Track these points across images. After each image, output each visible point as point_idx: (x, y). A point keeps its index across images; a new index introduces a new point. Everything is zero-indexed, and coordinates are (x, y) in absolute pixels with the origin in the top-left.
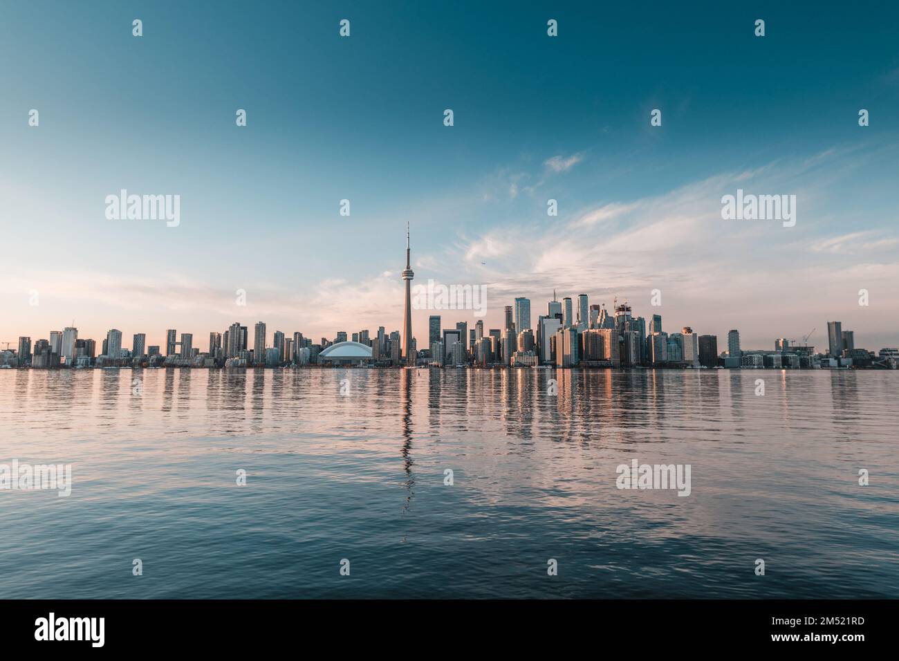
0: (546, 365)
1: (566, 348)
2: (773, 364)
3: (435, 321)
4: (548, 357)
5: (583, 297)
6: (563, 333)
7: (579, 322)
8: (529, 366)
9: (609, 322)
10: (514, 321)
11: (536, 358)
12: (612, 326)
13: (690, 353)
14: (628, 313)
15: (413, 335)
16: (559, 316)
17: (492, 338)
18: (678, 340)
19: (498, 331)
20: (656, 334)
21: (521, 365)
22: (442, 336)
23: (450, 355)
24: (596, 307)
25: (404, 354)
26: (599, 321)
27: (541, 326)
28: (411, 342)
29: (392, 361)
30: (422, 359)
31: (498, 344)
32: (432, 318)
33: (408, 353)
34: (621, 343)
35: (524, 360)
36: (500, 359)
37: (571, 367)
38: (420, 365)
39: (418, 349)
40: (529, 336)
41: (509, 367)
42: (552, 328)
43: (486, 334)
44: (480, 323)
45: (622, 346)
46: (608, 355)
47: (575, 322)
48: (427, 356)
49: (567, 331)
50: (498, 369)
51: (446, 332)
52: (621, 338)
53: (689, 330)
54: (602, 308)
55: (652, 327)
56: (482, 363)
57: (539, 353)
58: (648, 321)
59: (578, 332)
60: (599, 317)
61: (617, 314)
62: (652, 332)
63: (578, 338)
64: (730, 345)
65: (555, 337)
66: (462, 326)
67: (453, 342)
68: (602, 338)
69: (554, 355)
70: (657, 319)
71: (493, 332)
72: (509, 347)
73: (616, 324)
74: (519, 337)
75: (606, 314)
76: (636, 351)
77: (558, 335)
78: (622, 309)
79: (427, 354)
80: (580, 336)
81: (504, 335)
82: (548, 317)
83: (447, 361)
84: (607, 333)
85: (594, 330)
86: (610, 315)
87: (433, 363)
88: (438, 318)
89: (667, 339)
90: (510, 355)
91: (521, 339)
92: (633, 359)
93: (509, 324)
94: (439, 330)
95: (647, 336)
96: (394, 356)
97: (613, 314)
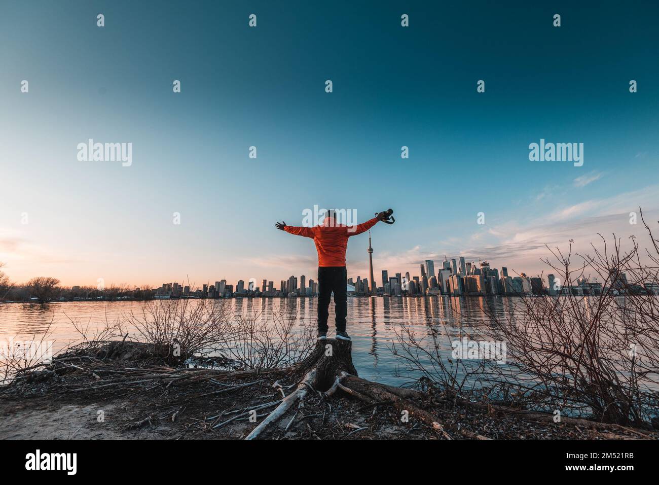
0: (445, 295)
1: (455, 285)
2: (578, 294)
3: (385, 273)
4: (445, 290)
5: (462, 259)
6: (452, 277)
7: (460, 271)
8: (436, 296)
9: (477, 272)
10: (426, 272)
11: (439, 291)
12: (479, 274)
13: (527, 287)
14: (487, 267)
16: (449, 269)
17: (415, 281)
18: (519, 281)
19: (418, 277)
20: (505, 277)
21: (431, 295)
22: (389, 280)
23: (393, 290)
24: (469, 264)
25: (370, 289)
26: (471, 271)
27: (440, 274)
28: (373, 283)
29: (365, 293)
30: (380, 292)
31: (418, 284)
32: (383, 272)
33: (372, 289)
34: (486, 282)
35: (432, 293)
36: (420, 292)
37: (459, 295)
38: (379, 295)
39: (377, 287)
40: (434, 280)
42: (446, 276)
43: (411, 279)
44: (408, 274)
45: (487, 284)
46: (479, 288)
47: (458, 272)
48: (381, 291)
49: (455, 276)
50: (419, 297)
51: (390, 278)
52: (485, 280)
53: (524, 275)
54: (472, 264)
55: (502, 273)
56: (411, 294)
57: (441, 288)
58: (500, 270)
59: (461, 277)
60: (472, 269)
61: (481, 267)
62: (503, 277)
63: (461, 280)
64: (549, 283)
65: (448, 280)
66: (399, 275)
67: (395, 283)
68: (475, 280)
69: (448, 288)
70: (505, 270)
71: (415, 278)
72: (424, 286)
73: (482, 273)
74: (429, 280)
75: (475, 267)
76: (495, 287)
77: (450, 279)
78: (484, 264)
79: (382, 289)
80: (462, 279)
81: (421, 280)
82: (443, 270)
83: (392, 293)
84: (478, 277)
85: (470, 276)
86: (477, 268)
87: (386, 294)
88: (386, 271)
89: (512, 280)
90: (425, 290)
91: (430, 281)
92: (493, 291)
93: (423, 274)
94: (387, 277)
95: (500, 278)
96: (366, 291)
97: (479, 267)
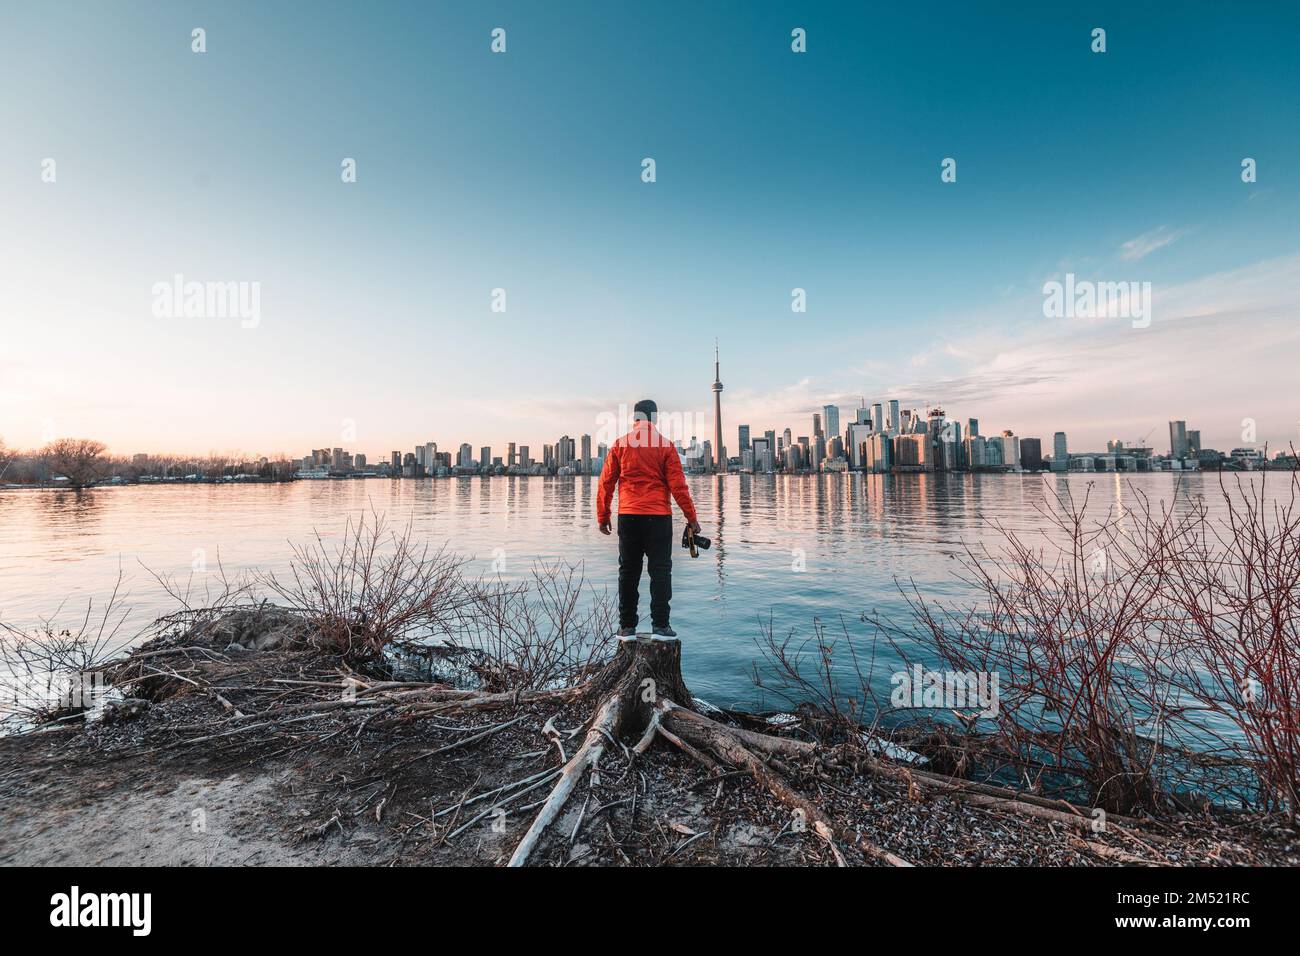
0: (857, 470)
1: (877, 454)
2: (1105, 467)
3: (744, 430)
4: (857, 462)
5: (894, 403)
6: (873, 439)
7: (889, 427)
8: (839, 472)
9: (921, 427)
10: (822, 428)
11: (846, 463)
12: (924, 431)
13: (1011, 456)
14: (941, 418)
15: (724, 444)
16: (868, 422)
17: (801, 445)
18: (997, 444)
19: (807, 438)
20: (973, 438)
21: (831, 471)
22: (751, 444)
23: (760, 462)
24: (907, 413)
25: (716, 461)
26: (910, 426)
27: (850, 433)
28: (722, 450)
29: (705, 469)
30: (733, 466)
31: (807, 452)
32: (741, 428)
33: (719, 460)
34: (935, 447)
35: (833, 466)
36: (809, 465)
37: (882, 472)
38: (732, 471)
39: (729, 456)
40: (838, 443)
41: (819, 472)
42: (861, 435)
43: (795, 441)
44: (788, 431)
45: (937, 449)
46: (921, 459)
47: (885, 427)
48: (737, 463)
49: (878, 437)
50: (807, 475)
51: (754, 441)
52: (935, 443)
53: (1009, 433)
54: (913, 414)
55: (968, 431)
56: (792, 470)
57: (849, 458)
58: (964, 424)
59: (890, 437)
60: (911, 423)
61: (930, 419)
62: (968, 436)
63: (889, 444)
64: (1055, 448)
65: (865, 443)
66: (770, 434)
67: (762, 449)
68: (916, 443)
69: (864, 459)
70: (974, 423)
71: (801, 439)
72: (818, 454)
73: (929, 429)
74: (828, 444)
75: (918, 419)
76: (951, 456)
77: (869, 441)
78: (935, 413)
79: (737, 461)
80: (891, 441)
81: (812, 443)
82: (857, 424)
83: (757, 468)
84: (920, 438)
85: (906, 436)
86: (921, 420)
87: (744, 470)
88: (747, 427)
89: (985, 443)
90: (819, 461)
91: (830, 446)
92: (948, 463)
93: (818, 432)
94: (748, 438)
95: (962, 440)
96: (707, 463)
97: (925, 418)
